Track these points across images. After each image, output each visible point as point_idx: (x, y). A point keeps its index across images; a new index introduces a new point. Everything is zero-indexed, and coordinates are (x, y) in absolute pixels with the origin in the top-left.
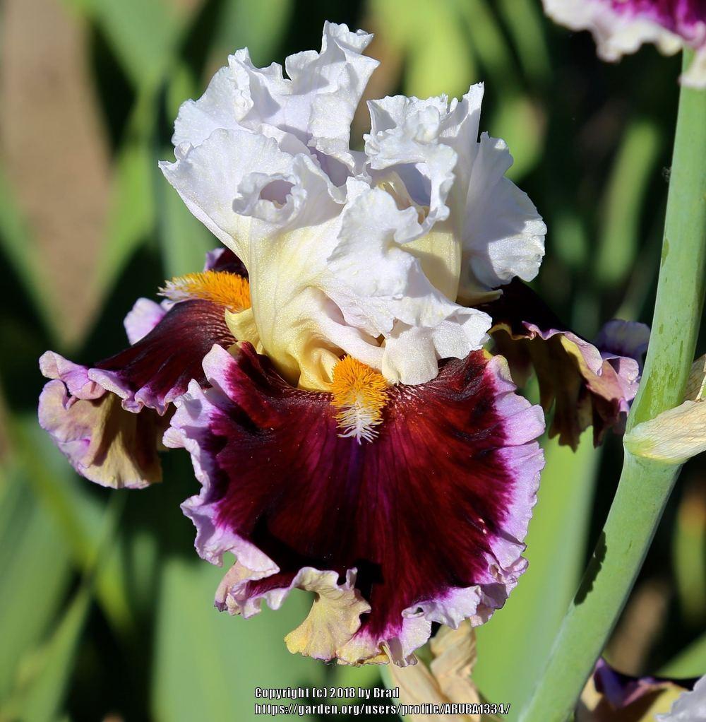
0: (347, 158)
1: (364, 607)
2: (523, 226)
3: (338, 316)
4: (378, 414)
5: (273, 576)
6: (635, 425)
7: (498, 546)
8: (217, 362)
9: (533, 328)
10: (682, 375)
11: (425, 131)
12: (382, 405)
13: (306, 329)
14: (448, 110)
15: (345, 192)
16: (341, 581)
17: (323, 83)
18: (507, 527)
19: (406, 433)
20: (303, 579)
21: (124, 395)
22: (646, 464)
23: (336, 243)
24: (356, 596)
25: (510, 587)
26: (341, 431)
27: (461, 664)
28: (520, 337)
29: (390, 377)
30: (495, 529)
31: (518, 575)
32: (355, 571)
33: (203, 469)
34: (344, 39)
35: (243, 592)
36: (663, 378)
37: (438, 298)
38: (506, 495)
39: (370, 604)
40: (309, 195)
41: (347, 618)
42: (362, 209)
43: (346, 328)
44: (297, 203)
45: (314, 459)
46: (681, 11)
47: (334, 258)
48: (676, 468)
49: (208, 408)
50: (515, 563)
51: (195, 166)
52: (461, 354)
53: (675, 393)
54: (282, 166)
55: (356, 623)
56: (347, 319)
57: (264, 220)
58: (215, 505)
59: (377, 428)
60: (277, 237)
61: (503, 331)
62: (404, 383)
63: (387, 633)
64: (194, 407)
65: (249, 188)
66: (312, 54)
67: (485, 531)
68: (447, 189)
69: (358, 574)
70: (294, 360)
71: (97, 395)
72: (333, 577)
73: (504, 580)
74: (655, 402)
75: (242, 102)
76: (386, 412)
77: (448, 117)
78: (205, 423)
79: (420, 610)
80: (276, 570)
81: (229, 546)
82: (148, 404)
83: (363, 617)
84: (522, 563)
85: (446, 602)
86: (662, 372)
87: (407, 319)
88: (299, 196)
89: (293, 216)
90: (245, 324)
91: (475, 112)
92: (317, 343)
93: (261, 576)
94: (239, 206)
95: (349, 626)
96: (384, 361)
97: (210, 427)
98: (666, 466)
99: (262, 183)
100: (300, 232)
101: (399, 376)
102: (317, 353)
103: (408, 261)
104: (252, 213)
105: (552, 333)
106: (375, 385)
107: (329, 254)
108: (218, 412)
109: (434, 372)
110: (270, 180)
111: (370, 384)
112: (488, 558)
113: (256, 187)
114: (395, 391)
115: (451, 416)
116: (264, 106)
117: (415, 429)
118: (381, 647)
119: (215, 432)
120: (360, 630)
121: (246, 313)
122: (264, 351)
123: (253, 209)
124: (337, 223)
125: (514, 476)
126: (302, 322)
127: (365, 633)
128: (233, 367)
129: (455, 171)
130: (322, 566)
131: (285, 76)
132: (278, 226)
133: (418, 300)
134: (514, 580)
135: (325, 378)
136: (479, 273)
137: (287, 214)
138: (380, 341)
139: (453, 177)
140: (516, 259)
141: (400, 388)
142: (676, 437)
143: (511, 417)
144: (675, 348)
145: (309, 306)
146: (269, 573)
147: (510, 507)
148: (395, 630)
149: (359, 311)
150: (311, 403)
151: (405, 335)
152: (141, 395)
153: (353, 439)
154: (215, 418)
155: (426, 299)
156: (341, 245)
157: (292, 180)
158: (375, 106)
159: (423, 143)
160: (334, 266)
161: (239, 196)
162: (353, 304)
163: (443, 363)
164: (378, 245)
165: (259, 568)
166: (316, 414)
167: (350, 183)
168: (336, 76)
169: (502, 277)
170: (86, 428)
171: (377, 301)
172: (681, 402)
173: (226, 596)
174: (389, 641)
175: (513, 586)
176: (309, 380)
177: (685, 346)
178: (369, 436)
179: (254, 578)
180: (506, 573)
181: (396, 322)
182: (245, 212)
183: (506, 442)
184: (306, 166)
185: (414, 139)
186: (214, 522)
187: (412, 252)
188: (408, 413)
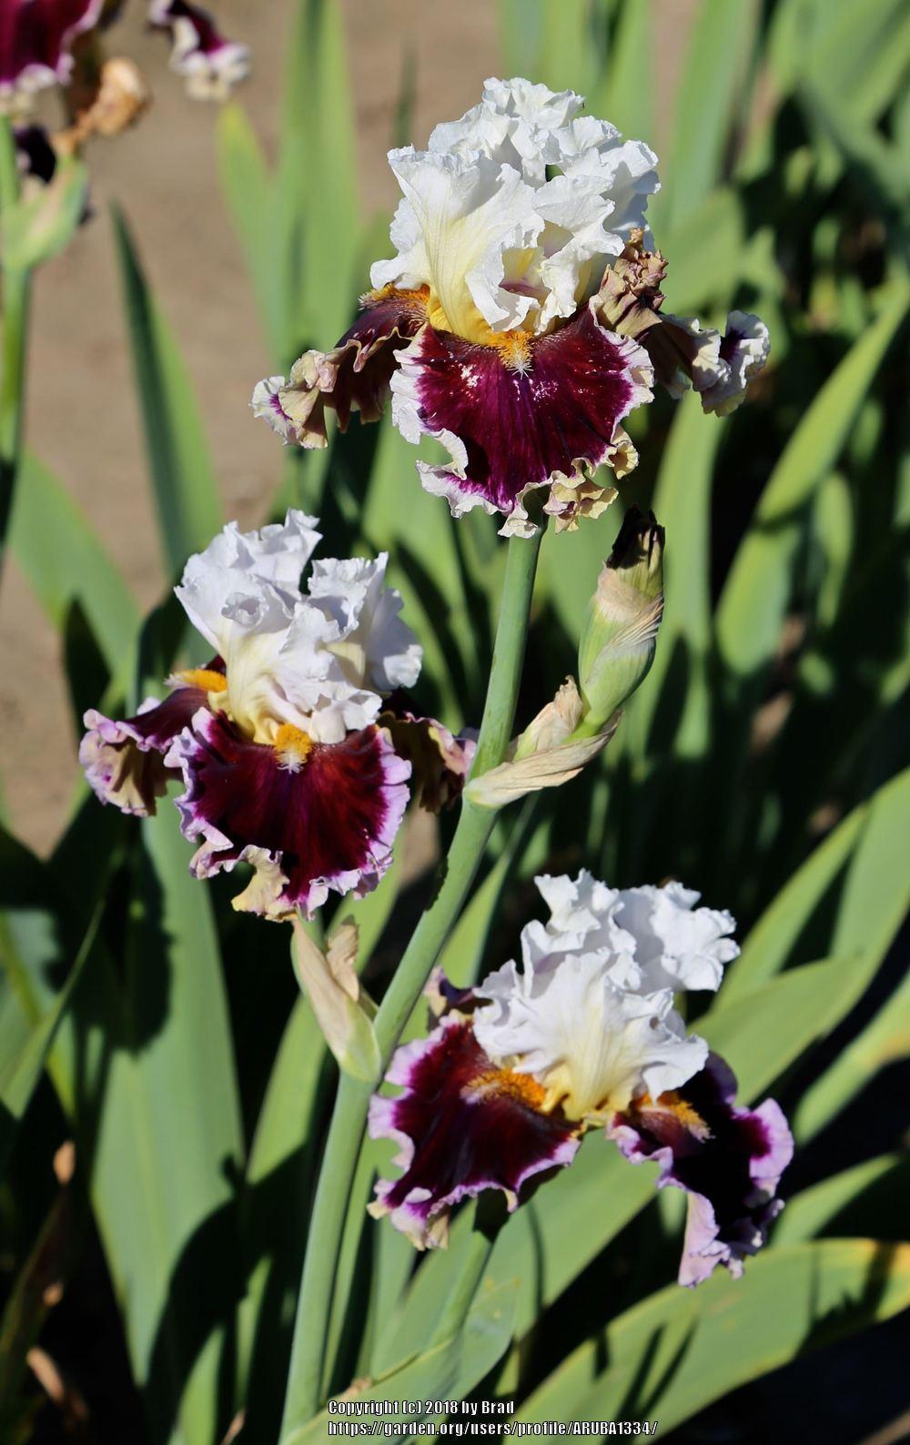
0: (297, 594)
1: (286, 880)
2: (407, 648)
3: (283, 695)
4: (304, 757)
5: (229, 850)
6: (470, 780)
7: (374, 847)
8: (202, 720)
9: (409, 715)
10: (502, 746)
11: (347, 575)
12: (307, 752)
13: (262, 703)
14: (364, 566)
15: (293, 612)
16: (272, 857)
17: (283, 548)
18: (382, 837)
19: (321, 771)
20: (248, 853)
21: (138, 739)
22: (476, 807)
23: (286, 641)
24: (281, 871)
25: (380, 876)
26: (279, 765)
27: (347, 955)
28: (400, 721)
29: (313, 737)
30: (374, 837)
31: (386, 867)
32: (281, 853)
33: (190, 777)
34: (300, 520)
35: (208, 862)
36: (490, 748)
37: (348, 684)
38: (383, 816)
39: (289, 878)
40: (271, 609)
41: (274, 886)
42: (303, 621)
43: (287, 703)
44: (262, 614)
45: (260, 783)
46: (500, 493)
47: (283, 651)
48: (495, 812)
49: (194, 744)
50: (385, 858)
51: (199, 588)
52: (361, 726)
53: (496, 758)
54: (254, 591)
55: (280, 889)
56: (288, 697)
57: (240, 623)
58: (194, 803)
59: (302, 765)
60: (248, 637)
61: (389, 716)
62: (323, 741)
63: (299, 899)
64: (186, 744)
65: (233, 603)
66: (279, 527)
67: (367, 837)
68: (358, 610)
69: (283, 855)
70: (252, 724)
71: (121, 739)
72: (268, 853)
73: (378, 869)
74: (483, 764)
75: (232, 555)
76: (309, 756)
77: (362, 572)
78: (192, 753)
79: (322, 881)
80: (231, 846)
81: (203, 828)
82: (154, 746)
83: (285, 886)
84: (390, 859)
85: (338, 878)
86: (489, 744)
87: (328, 695)
88: (264, 610)
89: (259, 622)
90: (221, 701)
91: (382, 571)
92: (267, 714)
93: (221, 849)
94: (225, 612)
95: (274, 891)
96: (311, 727)
97: (195, 756)
98: (489, 811)
99: (241, 600)
100: (262, 637)
101: (319, 737)
102: (267, 721)
103: (331, 658)
104: (233, 618)
105: (422, 719)
106: (303, 740)
107: (281, 648)
108: (201, 747)
109: (342, 737)
110: (246, 598)
111: (300, 739)
112: (368, 855)
113: (237, 603)
114: (316, 746)
115: (351, 764)
116: (245, 561)
117: (327, 769)
118: (295, 905)
119: (198, 759)
120: (282, 895)
121: (223, 694)
122: (234, 717)
123: (234, 615)
124: (287, 632)
125: (388, 804)
126: (258, 697)
127: (285, 897)
128: (213, 722)
129: (365, 599)
130: (260, 845)
131: (260, 539)
132: (249, 630)
133: (336, 684)
134: (383, 870)
135: (271, 738)
136: (377, 679)
137: (255, 620)
138: (309, 714)
139: (362, 603)
140: (401, 670)
141: (321, 745)
142: (496, 789)
143: (390, 767)
144: (497, 728)
145: (264, 686)
146: (226, 848)
147: (384, 823)
148: (304, 897)
149: (298, 692)
150: (260, 749)
151: (326, 710)
152: (150, 740)
153: (287, 770)
154: (199, 751)
155: (341, 683)
156: (288, 643)
157: (260, 600)
158: (318, 565)
159: (345, 581)
160: (284, 656)
161: (227, 606)
162: (294, 687)
163: (349, 733)
164: (313, 646)
165: (220, 844)
166: (264, 756)
167: (297, 606)
168: (293, 543)
169: (392, 683)
170: (110, 767)
171: (308, 683)
172: (500, 764)
173: (197, 864)
174: (300, 904)
175: (384, 874)
176: (261, 738)
177: (504, 726)
178: (297, 770)
179: (216, 850)
180: (380, 863)
181: (321, 697)
182: (229, 616)
183: (386, 782)
184: (269, 593)
185: (340, 579)
186: (193, 815)
187: (334, 654)
188: (323, 759)
